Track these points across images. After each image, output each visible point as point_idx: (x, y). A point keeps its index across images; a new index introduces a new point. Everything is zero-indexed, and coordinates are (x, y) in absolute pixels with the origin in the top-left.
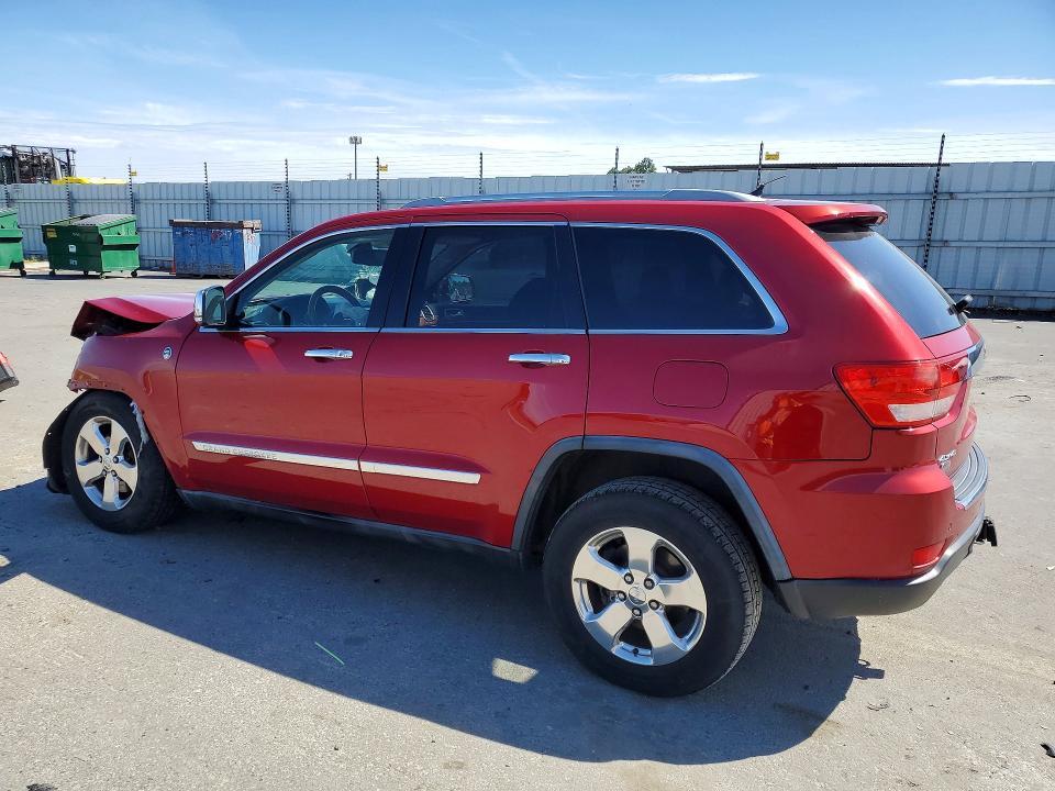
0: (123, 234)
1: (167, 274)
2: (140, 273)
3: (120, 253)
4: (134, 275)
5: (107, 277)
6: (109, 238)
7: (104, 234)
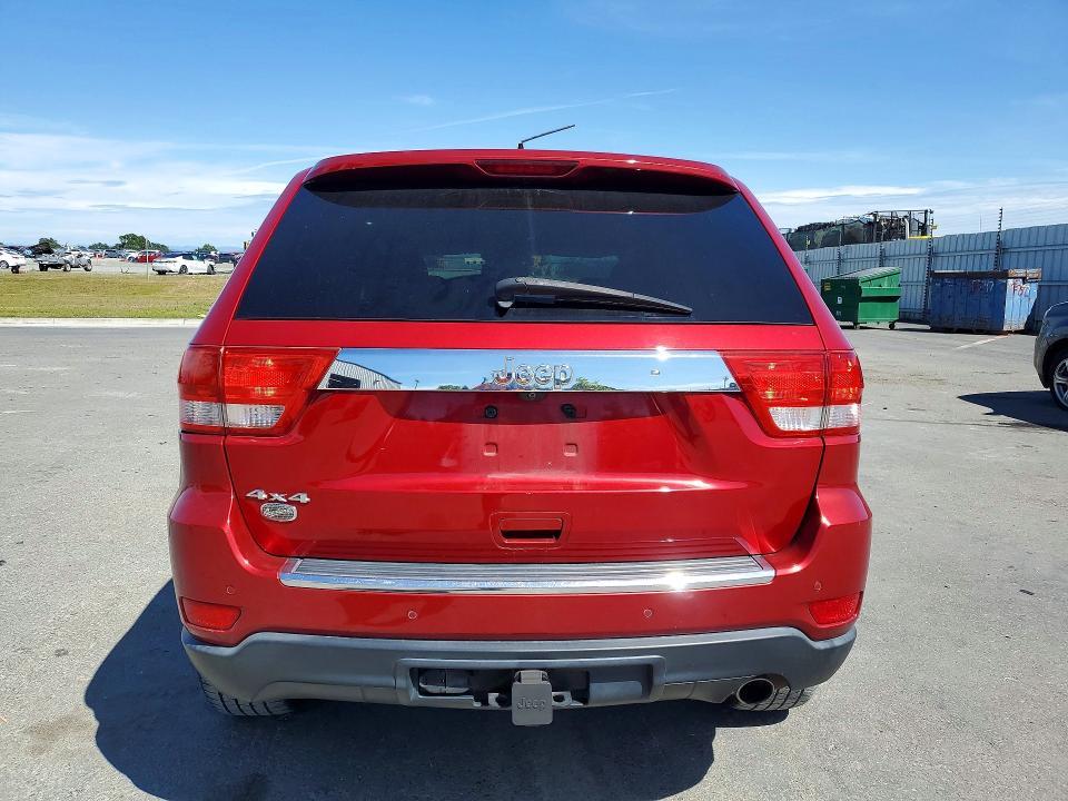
0: (885, 286)
1: (927, 327)
2: (898, 325)
3: (879, 305)
4: (892, 327)
5: (862, 328)
6: (867, 290)
7: (864, 287)
